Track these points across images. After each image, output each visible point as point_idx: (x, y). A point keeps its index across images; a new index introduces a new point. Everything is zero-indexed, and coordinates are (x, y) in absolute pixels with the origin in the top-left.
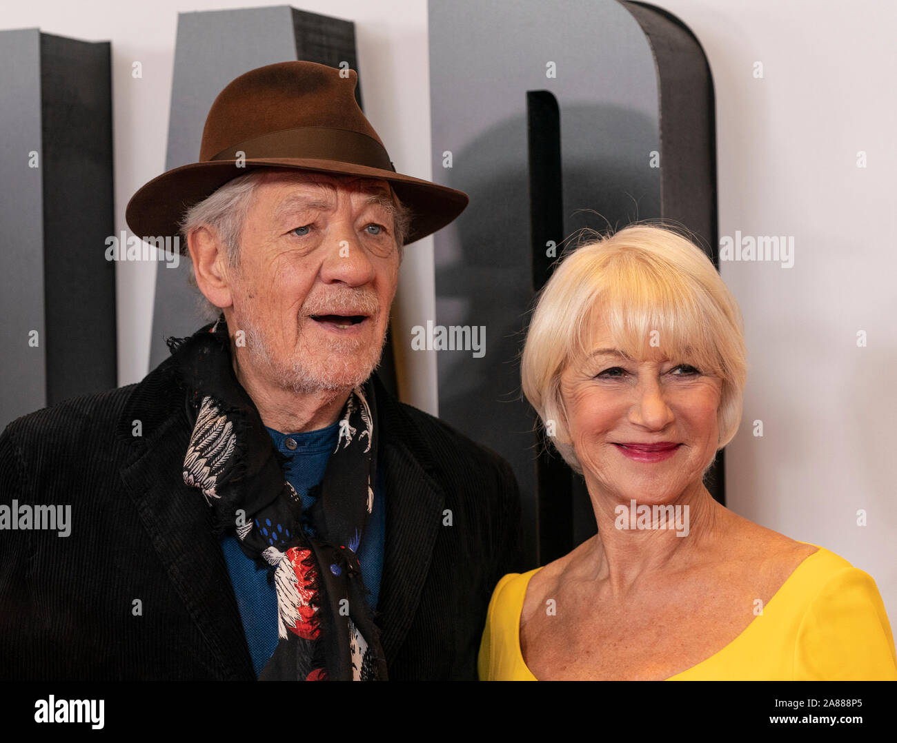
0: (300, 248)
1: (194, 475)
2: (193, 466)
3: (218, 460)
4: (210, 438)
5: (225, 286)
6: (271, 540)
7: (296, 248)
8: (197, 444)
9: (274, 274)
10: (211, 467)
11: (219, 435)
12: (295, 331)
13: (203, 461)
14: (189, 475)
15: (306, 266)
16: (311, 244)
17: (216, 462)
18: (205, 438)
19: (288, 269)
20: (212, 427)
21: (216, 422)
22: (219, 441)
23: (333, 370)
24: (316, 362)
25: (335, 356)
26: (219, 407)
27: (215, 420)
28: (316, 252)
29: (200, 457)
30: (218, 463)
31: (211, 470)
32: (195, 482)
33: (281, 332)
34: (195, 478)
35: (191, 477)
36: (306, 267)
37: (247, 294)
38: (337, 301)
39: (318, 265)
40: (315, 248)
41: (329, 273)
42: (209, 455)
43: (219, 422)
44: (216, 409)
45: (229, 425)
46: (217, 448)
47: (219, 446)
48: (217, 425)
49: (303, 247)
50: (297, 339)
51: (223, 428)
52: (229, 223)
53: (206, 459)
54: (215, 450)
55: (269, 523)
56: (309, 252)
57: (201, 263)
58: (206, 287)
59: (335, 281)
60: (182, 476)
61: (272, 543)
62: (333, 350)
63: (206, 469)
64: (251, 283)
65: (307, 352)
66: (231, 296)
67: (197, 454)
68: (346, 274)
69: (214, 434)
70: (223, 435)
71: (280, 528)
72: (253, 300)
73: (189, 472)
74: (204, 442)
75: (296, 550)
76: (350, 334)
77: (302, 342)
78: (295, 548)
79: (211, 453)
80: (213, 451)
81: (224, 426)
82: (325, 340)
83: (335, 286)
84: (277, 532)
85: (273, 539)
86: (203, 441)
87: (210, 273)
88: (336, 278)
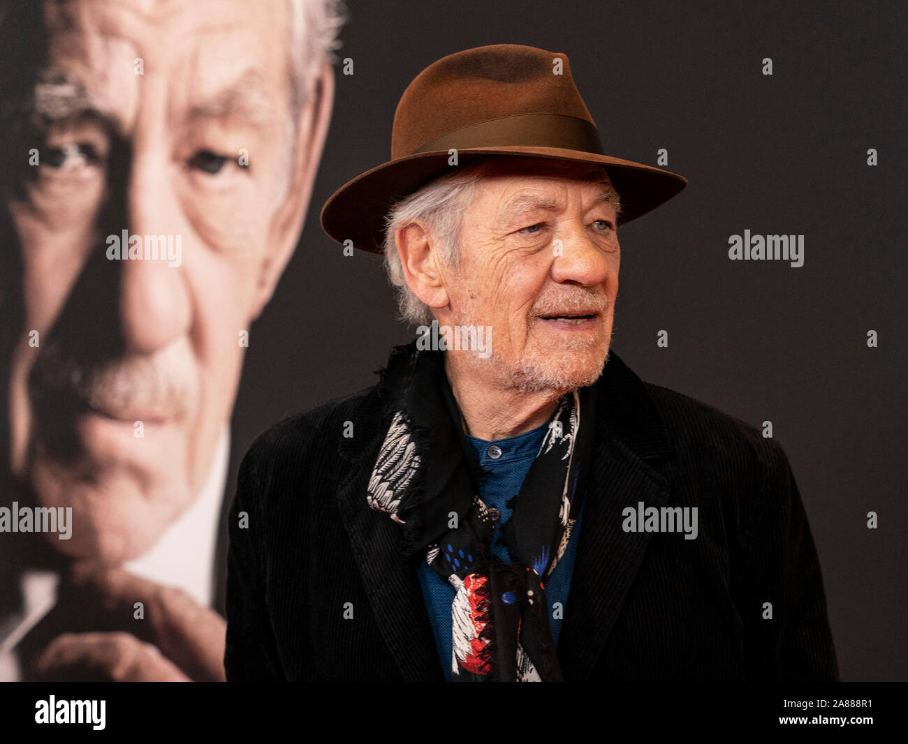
0: (530, 245)
1: (377, 499)
2: (375, 492)
3: (402, 483)
4: (392, 460)
5: (440, 286)
6: (453, 568)
7: (526, 246)
8: (378, 468)
9: (501, 273)
10: (394, 490)
11: (401, 457)
12: (524, 332)
13: (385, 485)
14: (373, 500)
15: (536, 264)
16: (540, 242)
17: (399, 485)
18: (387, 461)
19: (517, 267)
20: (393, 448)
21: (399, 442)
22: (401, 464)
24: (549, 362)
25: (571, 354)
26: (407, 424)
27: (398, 440)
28: (546, 249)
29: (382, 481)
30: (402, 486)
31: (394, 493)
32: (380, 506)
33: (507, 335)
34: (379, 502)
35: (375, 501)
36: (537, 266)
37: (468, 295)
38: (570, 300)
39: (549, 263)
40: (545, 246)
41: (559, 271)
42: (392, 478)
44: (404, 427)
45: (412, 446)
46: (400, 471)
47: (402, 468)
48: (398, 446)
49: (533, 244)
50: (526, 341)
51: (405, 450)
53: (389, 483)
54: (398, 472)
55: (450, 548)
56: (539, 250)
57: (410, 261)
58: (417, 286)
59: (567, 282)
61: (455, 571)
62: (568, 348)
63: (389, 494)
64: (473, 282)
65: (539, 352)
66: (448, 295)
67: (379, 478)
68: (581, 275)
69: (395, 456)
70: (405, 457)
71: (461, 553)
72: (475, 301)
73: (373, 497)
74: (386, 465)
75: (473, 577)
76: (583, 330)
77: (532, 343)
78: (473, 575)
79: (394, 476)
80: (396, 474)
81: (406, 447)
83: (567, 287)
84: (459, 557)
85: (456, 566)
86: (385, 463)
87: (420, 270)
88: (571, 278)
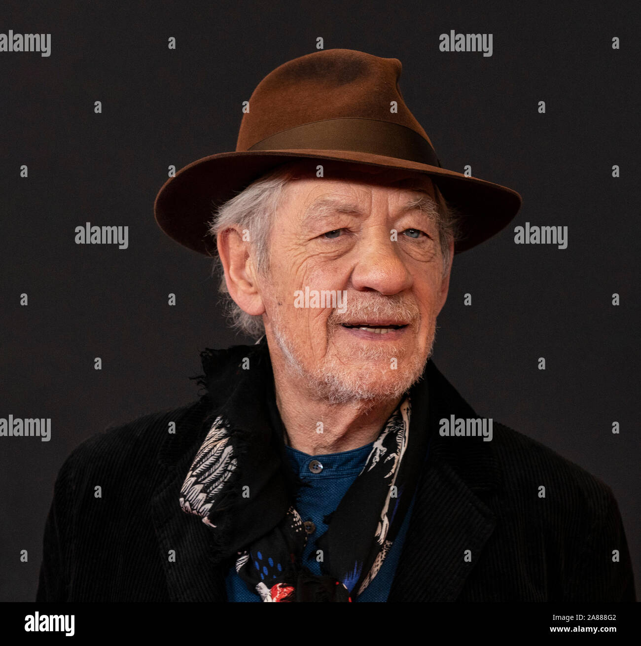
0: (329, 251)
1: (189, 501)
2: (188, 493)
3: (216, 487)
4: (207, 463)
5: (256, 293)
6: (262, 575)
7: (326, 251)
8: (194, 470)
9: (302, 279)
10: (208, 494)
11: (218, 460)
12: (325, 339)
13: (199, 487)
14: (185, 502)
15: (336, 270)
16: (342, 247)
17: (213, 489)
18: (203, 463)
19: (316, 273)
20: (210, 451)
21: (215, 446)
22: (217, 467)
23: (369, 380)
24: (349, 372)
25: (371, 364)
26: (227, 429)
27: (215, 443)
28: (348, 255)
29: (196, 483)
30: (216, 490)
31: (207, 496)
32: (193, 510)
33: (308, 343)
34: (191, 505)
35: (187, 504)
36: (336, 272)
37: (276, 302)
38: (369, 308)
39: (348, 269)
40: (347, 252)
41: (359, 279)
42: (206, 481)
43: (218, 446)
44: (223, 431)
45: (229, 449)
46: (215, 474)
47: (218, 471)
48: (215, 449)
49: (333, 250)
50: (326, 348)
51: (222, 453)
52: (259, 222)
53: (202, 486)
54: (213, 476)
55: (260, 556)
56: (340, 256)
57: (232, 267)
58: (236, 292)
59: (366, 289)
60: (179, 502)
61: (263, 579)
62: (368, 358)
63: (202, 496)
64: (280, 288)
65: (338, 361)
66: (263, 303)
67: (193, 479)
68: (377, 282)
69: (211, 459)
70: (221, 460)
71: (271, 561)
72: (282, 307)
73: (185, 499)
74: (202, 467)
75: (280, 587)
76: (385, 340)
77: (332, 351)
78: (280, 584)
79: (208, 479)
80: (210, 477)
81: (223, 450)
82: (359, 349)
83: (368, 294)
84: (268, 566)
85: (264, 574)
86: (200, 465)
87: (241, 278)
88: (368, 286)
